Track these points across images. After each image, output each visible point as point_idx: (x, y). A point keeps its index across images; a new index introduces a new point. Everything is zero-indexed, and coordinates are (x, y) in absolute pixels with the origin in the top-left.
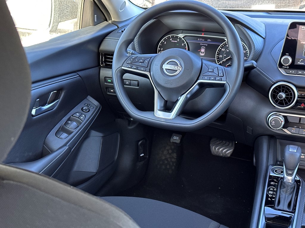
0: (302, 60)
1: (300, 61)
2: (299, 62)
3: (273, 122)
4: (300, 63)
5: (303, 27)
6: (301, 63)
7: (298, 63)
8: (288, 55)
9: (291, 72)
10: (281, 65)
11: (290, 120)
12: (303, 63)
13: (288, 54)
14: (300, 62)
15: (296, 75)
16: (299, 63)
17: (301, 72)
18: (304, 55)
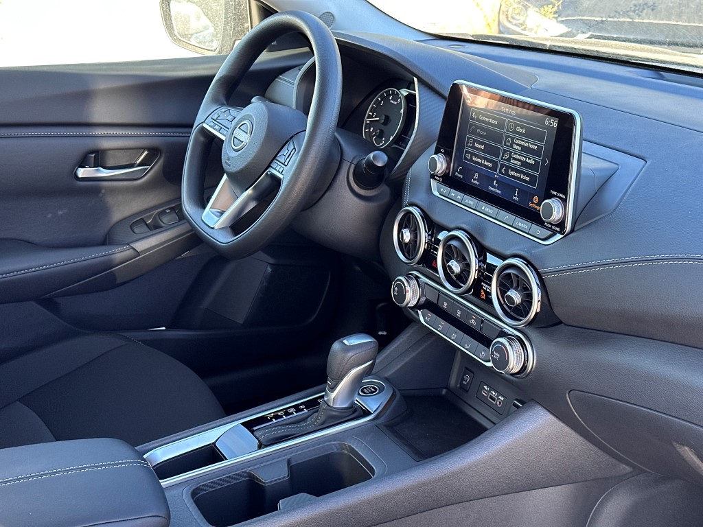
0: (461, 168)
1: (459, 170)
4: (458, 175)
6: (460, 176)
7: (456, 173)
8: (443, 153)
9: (443, 190)
13: (443, 151)
14: (458, 173)
15: (448, 198)
17: (454, 195)
18: (466, 159)
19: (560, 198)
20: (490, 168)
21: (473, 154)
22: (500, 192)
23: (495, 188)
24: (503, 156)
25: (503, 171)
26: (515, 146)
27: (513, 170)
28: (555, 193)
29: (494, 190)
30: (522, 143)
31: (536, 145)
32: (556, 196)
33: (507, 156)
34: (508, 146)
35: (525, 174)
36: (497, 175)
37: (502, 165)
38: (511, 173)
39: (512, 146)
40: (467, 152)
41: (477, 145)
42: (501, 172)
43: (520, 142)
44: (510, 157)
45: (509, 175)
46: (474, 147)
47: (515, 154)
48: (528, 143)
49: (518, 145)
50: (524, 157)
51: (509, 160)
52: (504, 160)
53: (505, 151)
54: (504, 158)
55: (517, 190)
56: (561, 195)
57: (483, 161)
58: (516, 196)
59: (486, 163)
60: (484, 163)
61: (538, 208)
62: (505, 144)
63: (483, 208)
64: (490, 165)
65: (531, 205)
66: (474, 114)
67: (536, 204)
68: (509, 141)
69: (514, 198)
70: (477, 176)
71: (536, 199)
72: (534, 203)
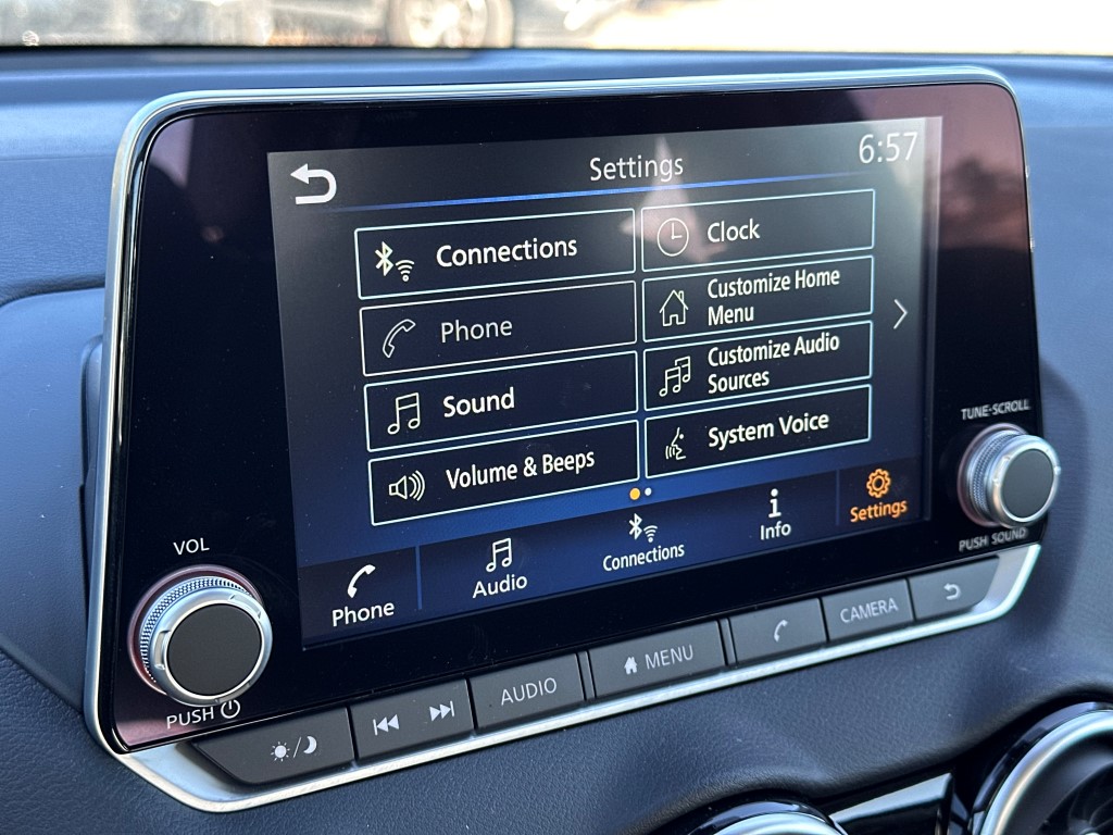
0: (369, 569)
1: (352, 591)
2: (344, 601)
4: (357, 616)
5: (303, 174)
6: (370, 613)
7: (337, 616)
8: (200, 558)
9: (280, 752)
12: (388, 610)
14: (355, 604)
15: (343, 767)
16: (347, 612)
17: (394, 722)
18: (388, 507)
19: (1009, 418)
20: (587, 476)
21: (433, 468)
22: (678, 551)
24: (655, 382)
25: (673, 451)
26: (716, 316)
27: (727, 420)
28: (981, 412)
29: (639, 559)
30: (762, 285)
31: (830, 268)
32: (992, 419)
33: (680, 374)
34: (675, 330)
35: (797, 409)
36: (641, 485)
37: (660, 433)
38: (720, 439)
39: (698, 321)
40: (386, 473)
42: (658, 463)
43: (743, 288)
45: (716, 455)
46: (436, 424)
47: (725, 347)
48: (791, 272)
49: (730, 303)
50: (780, 340)
51: (698, 389)
52: (672, 398)
53: (660, 362)
54: (664, 392)
55: (774, 492)
56: (1010, 406)
57: (529, 462)
58: (773, 522)
59: (552, 464)
60: (539, 470)
61: (898, 509)
62: (655, 329)
63: (631, 665)
64: (584, 460)
65: (858, 515)
66: (385, 254)
67: (887, 499)
68: (675, 307)
69: (765, 533)
70: (505, 554)
71: (879, 482)
72: (874, 501)
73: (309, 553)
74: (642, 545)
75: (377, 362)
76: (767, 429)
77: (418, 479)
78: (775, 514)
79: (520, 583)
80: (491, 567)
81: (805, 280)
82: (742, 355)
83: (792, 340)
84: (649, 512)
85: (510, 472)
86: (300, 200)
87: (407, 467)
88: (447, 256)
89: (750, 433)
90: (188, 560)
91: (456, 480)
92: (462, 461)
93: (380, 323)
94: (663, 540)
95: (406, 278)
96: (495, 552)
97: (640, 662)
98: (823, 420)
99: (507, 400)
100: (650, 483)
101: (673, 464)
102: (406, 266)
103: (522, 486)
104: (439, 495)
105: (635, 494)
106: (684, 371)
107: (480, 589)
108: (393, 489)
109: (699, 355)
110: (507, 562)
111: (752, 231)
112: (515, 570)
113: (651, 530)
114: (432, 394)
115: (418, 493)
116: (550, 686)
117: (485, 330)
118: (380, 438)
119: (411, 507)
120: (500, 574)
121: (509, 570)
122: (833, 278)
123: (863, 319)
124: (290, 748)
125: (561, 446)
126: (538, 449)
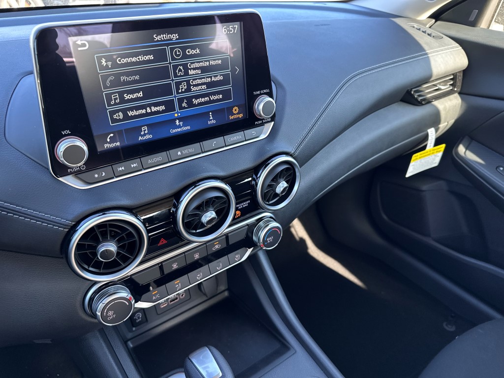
0: (112, 135)
1: (108, 140)
2: (107, 142)
3: (111, 313)
4: (111, 146)
5: (79, 42)
6: (113, 145)
7: (106, 146)
8: (68, 135)
9: (96, 176)
10: (60, 169)
11: (142, 281)
12: (118, 144)
13: (68, 132)
14: (110, 143)
15: (113, 178)
16: (108, 145)
17: (123, 168)
18: (114, 121)
19: (265, 94)
20: (163, 111)
21: (124, 111)
22: (189, 128)
23: (181, 127)
24: (178, 89)
25: (184, 105)
26: (191, 72)
27: (197, 97)
28: (258, 93)
29: (179, 130)
30: (201, 64)
31: (219, 59)
32: (261, 94)
33: (184, 86)
34: (181, 76)
35: (214, 94)
36: (177, 113)
37: (181, 101)
38: (195, 101)
39: (186, 74)
40: (113, 113)
41: (127, 97)
42: (181, 108)
43: (197, 65)
44: (189, 85)
45: (195, 105)
46: (123, 101)
47: (194, 80)
48: (209, 61)
49: (194, 69)
50: (208, 77)
51: (188, 90)
52: (182, 92)
53: (178, 84)
54: (180, 91)
55: (211, 113)
56: (265, 91)
57: (148, 109)
58: (211, 120)
59: (154, 109)
60: (151, 110)
61: (241, 116)
62: (176, 76)
63: (179, 153)
64: (162, 108)
65: (231, 118)
66: (103, 61)
67: (238, 114)
68: (180, 70)
69: (209, 123)
70: (146, 130)
71: (236, 110)
72: (235, 114)
73: (96, 132)
74: (179, 127)
75: (106, 87)
76: (207, 99)
77: (120, 114)
78: (211, 118)
79: (150, 136)
80: (142, 133)
81: (212, 63)
82: (199, 81)
83: (211, 77)
84: (180, 119)
85: (144, 111)
86: (79, 49)
87: (118, 111)
88: (120, 61)
89: (203, 100)
90: (66, 135)
91: (130, 114)
92: (132, 109)
93: (105, 78)
94: (184, 125)
95: (110, 67)
96: (143, 130)
97: (181, 152)
98: (221, 96)
99: (140, 94)
100: (179, 112)
101: (185, 108)
102: (110, 63)
103: (147, 114)
104: (126, 117)
105: (176, 115)
106: (185, 86)
107: (140, 138)
108: (115, 117)
109: (188, 82)
110: (146, 132)
111: (198, 51)
112: (148, 133)
113: (181, 123)
114: (121, 94)
115: (121, 117)
116: (160, 158)
117: (132, 78)
118: (109, 105)
119: (120, 120)
120: (145, 135)
121: (147, 134)
122: (220, 62)
123: (228, 71)
124: (99, 175)
125: (156, 105)
126: (150, 106)
